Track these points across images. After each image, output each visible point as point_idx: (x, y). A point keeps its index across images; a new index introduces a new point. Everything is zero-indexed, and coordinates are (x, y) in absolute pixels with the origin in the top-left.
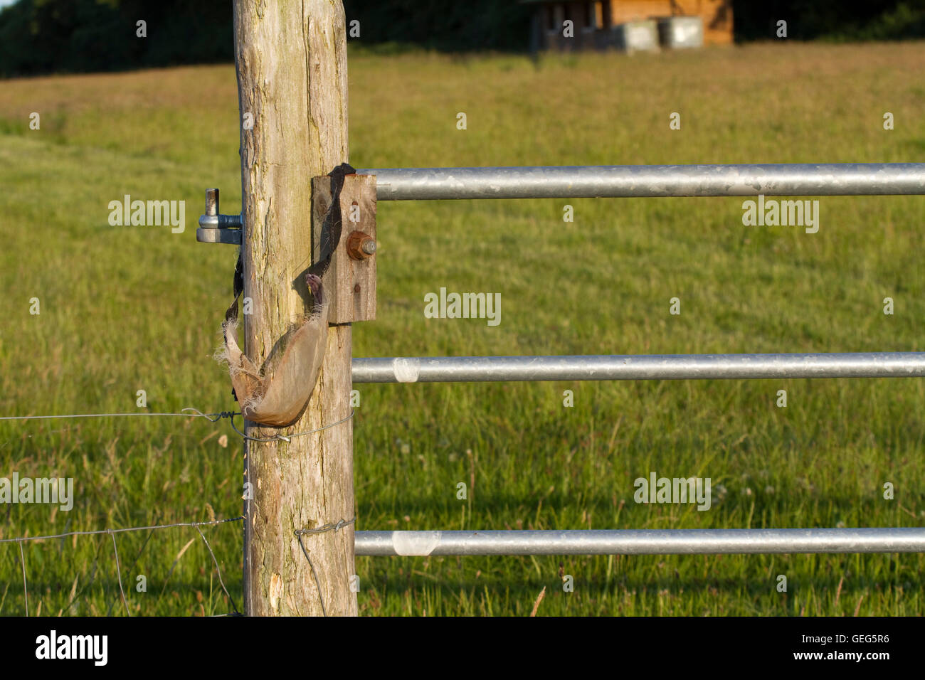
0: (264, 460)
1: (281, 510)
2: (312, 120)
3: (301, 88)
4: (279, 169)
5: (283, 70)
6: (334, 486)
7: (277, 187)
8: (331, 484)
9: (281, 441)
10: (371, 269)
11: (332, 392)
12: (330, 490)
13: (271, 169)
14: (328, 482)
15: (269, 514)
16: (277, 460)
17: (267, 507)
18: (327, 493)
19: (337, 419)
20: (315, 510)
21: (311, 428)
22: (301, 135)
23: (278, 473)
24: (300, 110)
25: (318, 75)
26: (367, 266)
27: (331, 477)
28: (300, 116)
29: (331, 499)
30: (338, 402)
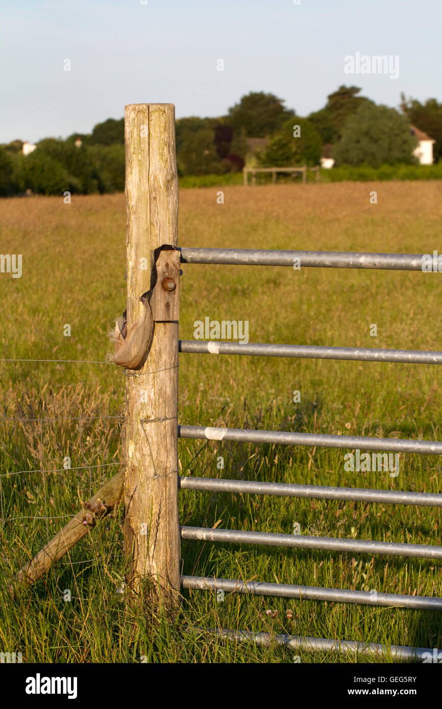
0: (129, 385)
1: (135, 410)
2: (151, 223)
3: (147, 208)
4: (137, 246)
5: (139, 200)
6: (161, 400)
7: (136, 255)
8: (159, 399)
9: (136, 376)
10: (176, 296)
11: (160, 354)
12: (159, 402)
13: (134, 245)
14: (157, 398)
15: (130, 411)
16: (134, 385)
17: (130, 408)
18: (157, 403)
19: (163, 368)
20: (150, 411)
21: (149, 370)
22: (147, 230)
23: (134, 392)
24: (146, 218)
25: (155, 202)
26: (174, 294)
27: (159, 395)
28: (146, 221)
29: (159, 406)
30: (164, 359)
